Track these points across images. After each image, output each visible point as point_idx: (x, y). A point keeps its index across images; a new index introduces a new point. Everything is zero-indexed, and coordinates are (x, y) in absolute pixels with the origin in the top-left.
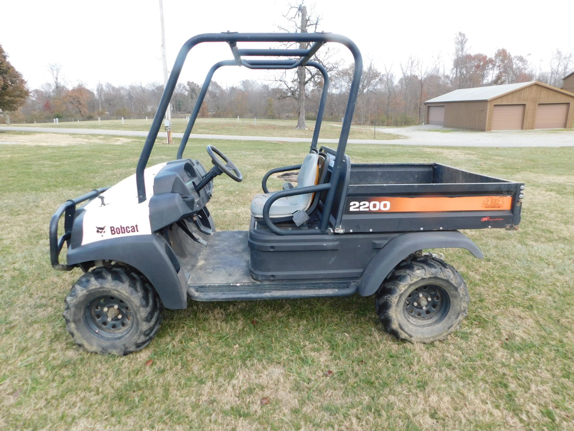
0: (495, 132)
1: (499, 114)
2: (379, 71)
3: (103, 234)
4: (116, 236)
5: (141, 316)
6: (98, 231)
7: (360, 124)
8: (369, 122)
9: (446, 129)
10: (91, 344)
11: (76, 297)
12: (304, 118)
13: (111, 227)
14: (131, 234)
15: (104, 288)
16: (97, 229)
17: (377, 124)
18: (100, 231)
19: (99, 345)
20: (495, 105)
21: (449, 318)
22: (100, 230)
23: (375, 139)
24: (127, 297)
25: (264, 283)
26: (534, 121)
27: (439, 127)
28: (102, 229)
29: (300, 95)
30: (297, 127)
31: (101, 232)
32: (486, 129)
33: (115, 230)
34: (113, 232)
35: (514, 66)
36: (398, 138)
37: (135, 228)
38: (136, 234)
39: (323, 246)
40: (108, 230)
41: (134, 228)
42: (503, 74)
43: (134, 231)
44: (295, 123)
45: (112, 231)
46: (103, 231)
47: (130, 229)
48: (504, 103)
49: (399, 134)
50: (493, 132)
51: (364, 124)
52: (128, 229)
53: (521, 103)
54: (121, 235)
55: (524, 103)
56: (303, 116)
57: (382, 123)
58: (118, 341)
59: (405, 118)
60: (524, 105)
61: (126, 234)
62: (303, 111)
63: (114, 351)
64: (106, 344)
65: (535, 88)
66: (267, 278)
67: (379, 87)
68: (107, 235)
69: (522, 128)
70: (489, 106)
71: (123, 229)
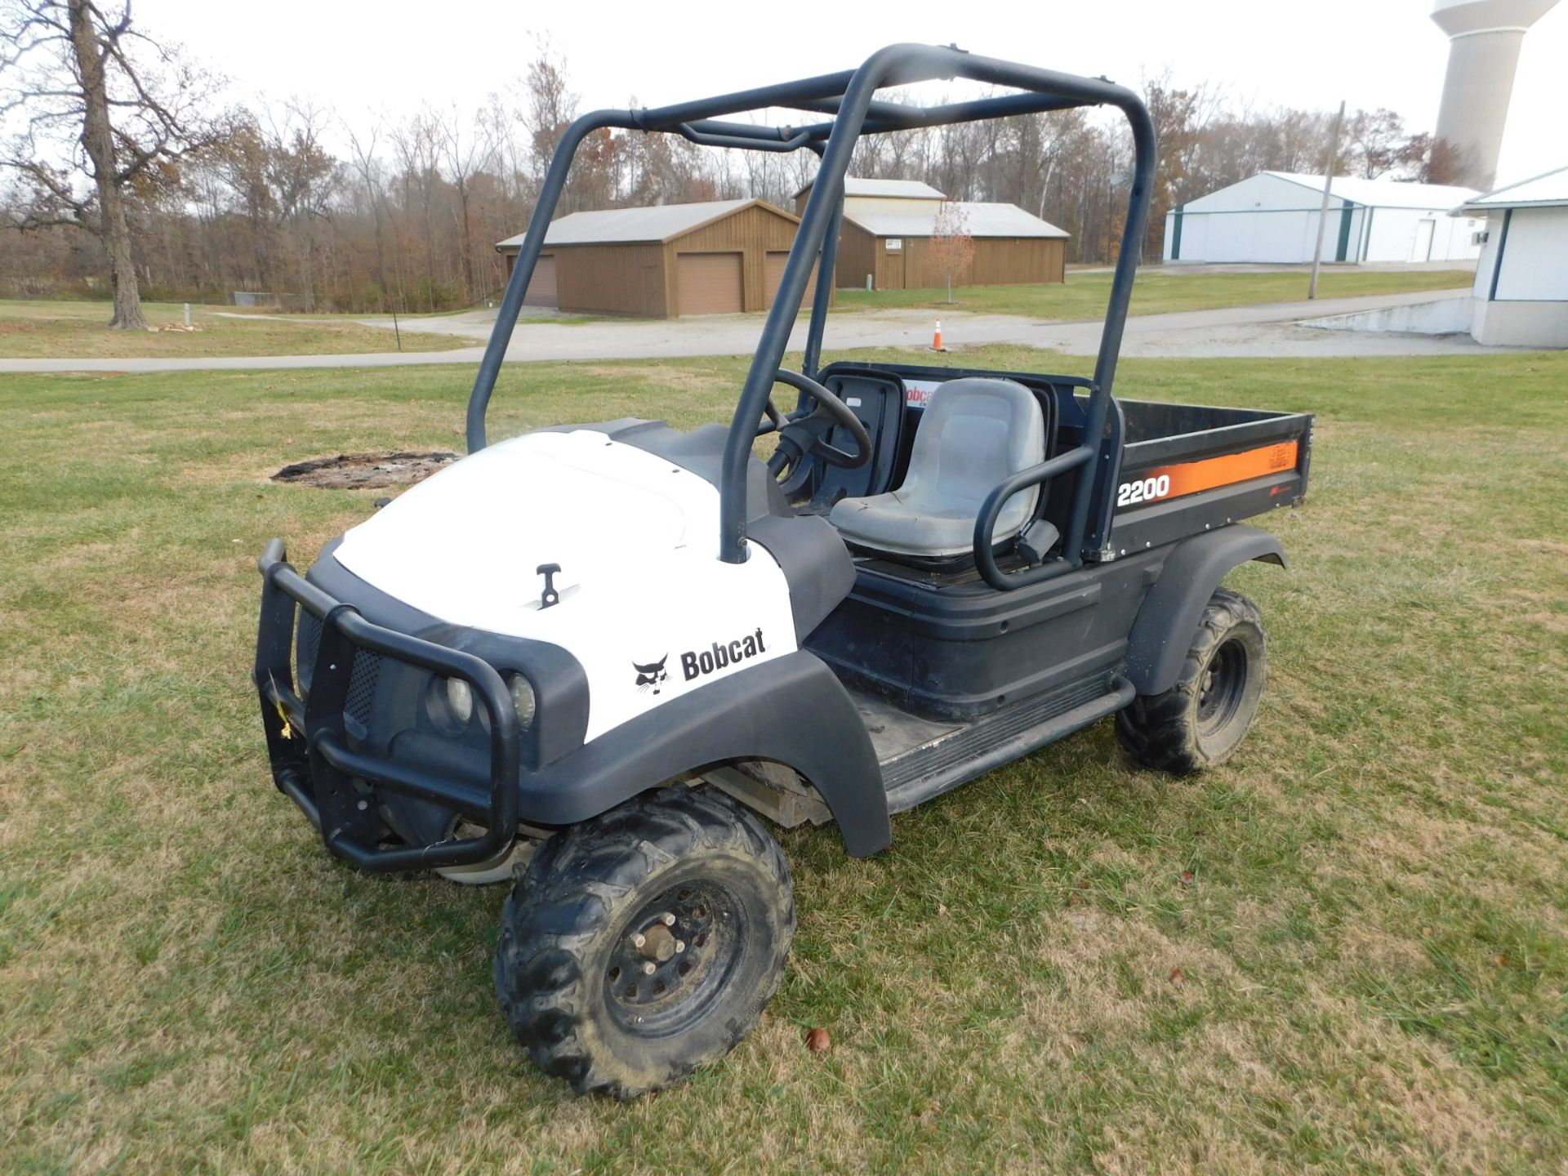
0: (691, 320)
1: (691, 278)
2: (328, 152)
3: (659, 685)
4: (702, 680)
5: (779, 911)
6: (641, 681)
7: (303, 311)
8: (328, 303)
9: (567, 315)
10: (639, 1067)
11: (604, 929)
12: (135, 292)
13: (684, 657)
14: (746, 663)
15: (688, 860)
16: (637, 674)
17: (355, 307)
18: (650, 676)
19: (659, 1061)
20: (680, 254)
21: (1247, 702)
22: (649, 673)
23: (400, 350)
24: (749, 865)
25: (981, 723)
26: (763, 292)
27: (548, 312)
28: (656, 668)
29: (107, 217)
30: (114, 322)
31: (652, 681)
32: (668, 310)
33: (698, 662)
34: (692, 671)
35: (674, 160)
36: (464, 346)
37: (755, 643)
38: (759, 659)
39: (1080, 599)
40: (674, 668)
41: (752, 644)
42: (653, 178)
43: (754, 653)
44: (104, 311)
45: (686, 666)
46: (660, 673)
47: (742, 649)
48: (698, 249)
49: (456, 333)
50: (684, 321)
51: (314, 310)
52: (736, 651)
53: (734, 249)
54: (717, 674)
55: (738, 250)
56: (129, 287)
57: (369, 306)
58: (702, 1023)
59: (433, 290)
60: (740, 254)
61: (732, 668)
62: (127, 271)
63: (703, 1057)
64: (673, 1047)
65: (755, 214)
66: (991, 707)
67: (335, 200)
68: (675, 686)
69: (743, 310)
70: (668, 257)
71: (721, 656)
